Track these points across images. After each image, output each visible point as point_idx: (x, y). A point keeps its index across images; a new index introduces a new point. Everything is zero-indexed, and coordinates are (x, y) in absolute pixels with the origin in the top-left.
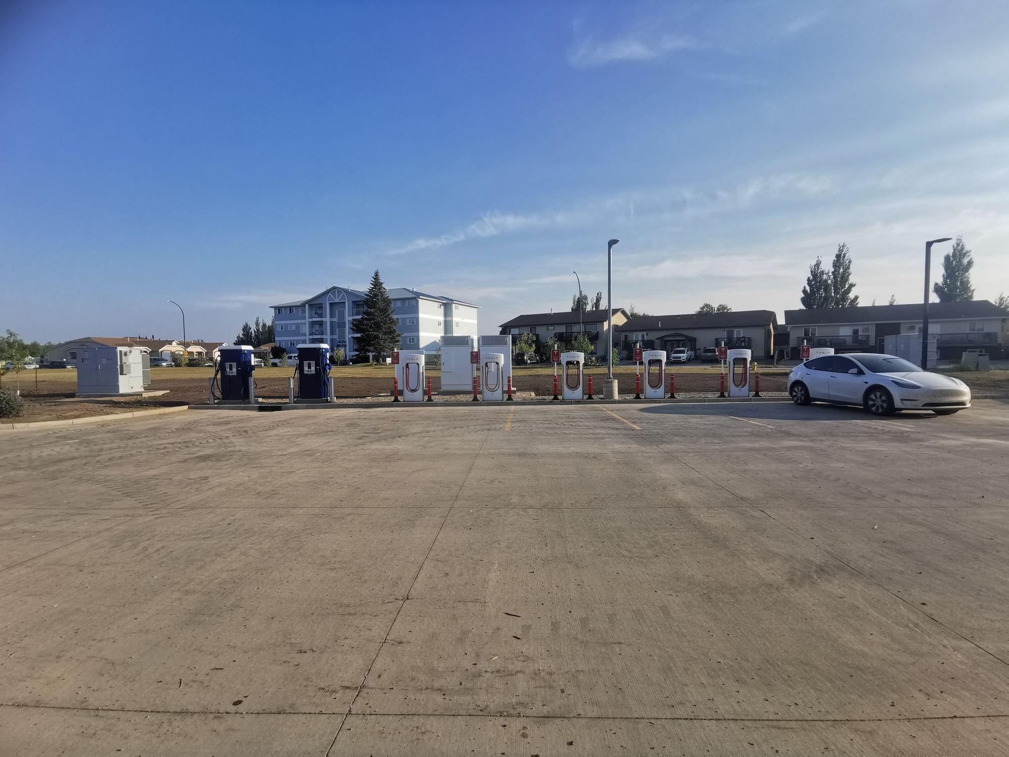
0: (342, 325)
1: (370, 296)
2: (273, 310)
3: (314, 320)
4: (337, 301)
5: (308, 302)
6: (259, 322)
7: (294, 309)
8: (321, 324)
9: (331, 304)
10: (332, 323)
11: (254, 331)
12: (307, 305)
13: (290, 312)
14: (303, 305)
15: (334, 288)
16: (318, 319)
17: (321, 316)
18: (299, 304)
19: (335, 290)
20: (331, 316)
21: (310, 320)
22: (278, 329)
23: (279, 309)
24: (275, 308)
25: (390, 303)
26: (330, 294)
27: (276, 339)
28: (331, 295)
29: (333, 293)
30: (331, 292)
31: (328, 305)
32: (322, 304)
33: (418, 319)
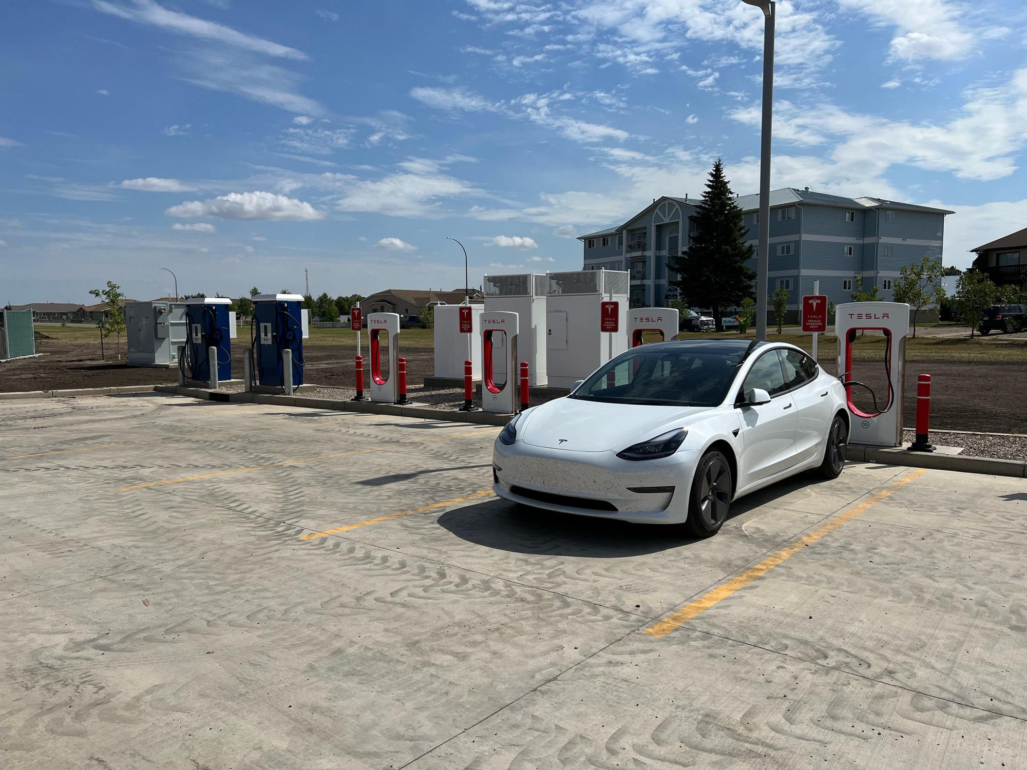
1: (704, 208)
2: (582, 243)
3: (634, 254)
4: (667, 220)
7: (609, 238)
8: (643, 260)
9: (658, 227)
10: (658, 259)
12: (625, 232)
13: (604, 245)
14: (620, 231)
15: (664, 199)
16: (639, 254)
17: (644, 247)
19: (664, 202)
20: (659, 247)
21: (628, 255)
23: (589, 242)
24: (585, 239)
26: (657, 210)
28: (659, 212)
29: (662, 210)
30: (658, 207)
31: (653, 229)
32: (645, 228)
33: (797, 243)
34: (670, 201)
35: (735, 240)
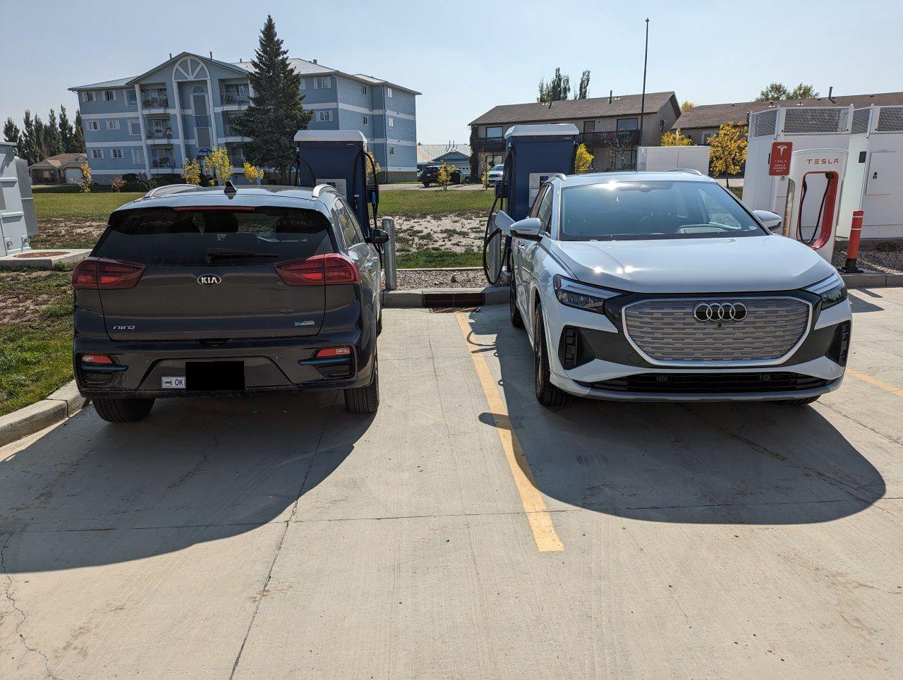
0: (203, 122)
2: (75, 95)
3: (154, 111)
4: (191, 78)
5: (138, 80)
6: (30, 119)
7: (114, 92)
8: (165, 119)
9: (180, 85)
10: (184, 118)
11: (24, 134)
12: (137, 87)
13: (108, 99)
14: (130, 85)
15: (185, 54)
16: (159, 111)
17: (165, 104)
18: (123, 84)
19: (186, 58)
20: (183, 106)
21: (146, 112)
22: (88, 129)
23: (86, 94)
24: (80, 91)
25: (298, 81)
26: (177, 66)
27: (88, 145)
28: (180, 67)
29: (184, 65)
30: (179, 62)
31: (175, 86)
32: (164, 84)
33: (336, 111)
34: (193, 58)
35: (297, 104)
